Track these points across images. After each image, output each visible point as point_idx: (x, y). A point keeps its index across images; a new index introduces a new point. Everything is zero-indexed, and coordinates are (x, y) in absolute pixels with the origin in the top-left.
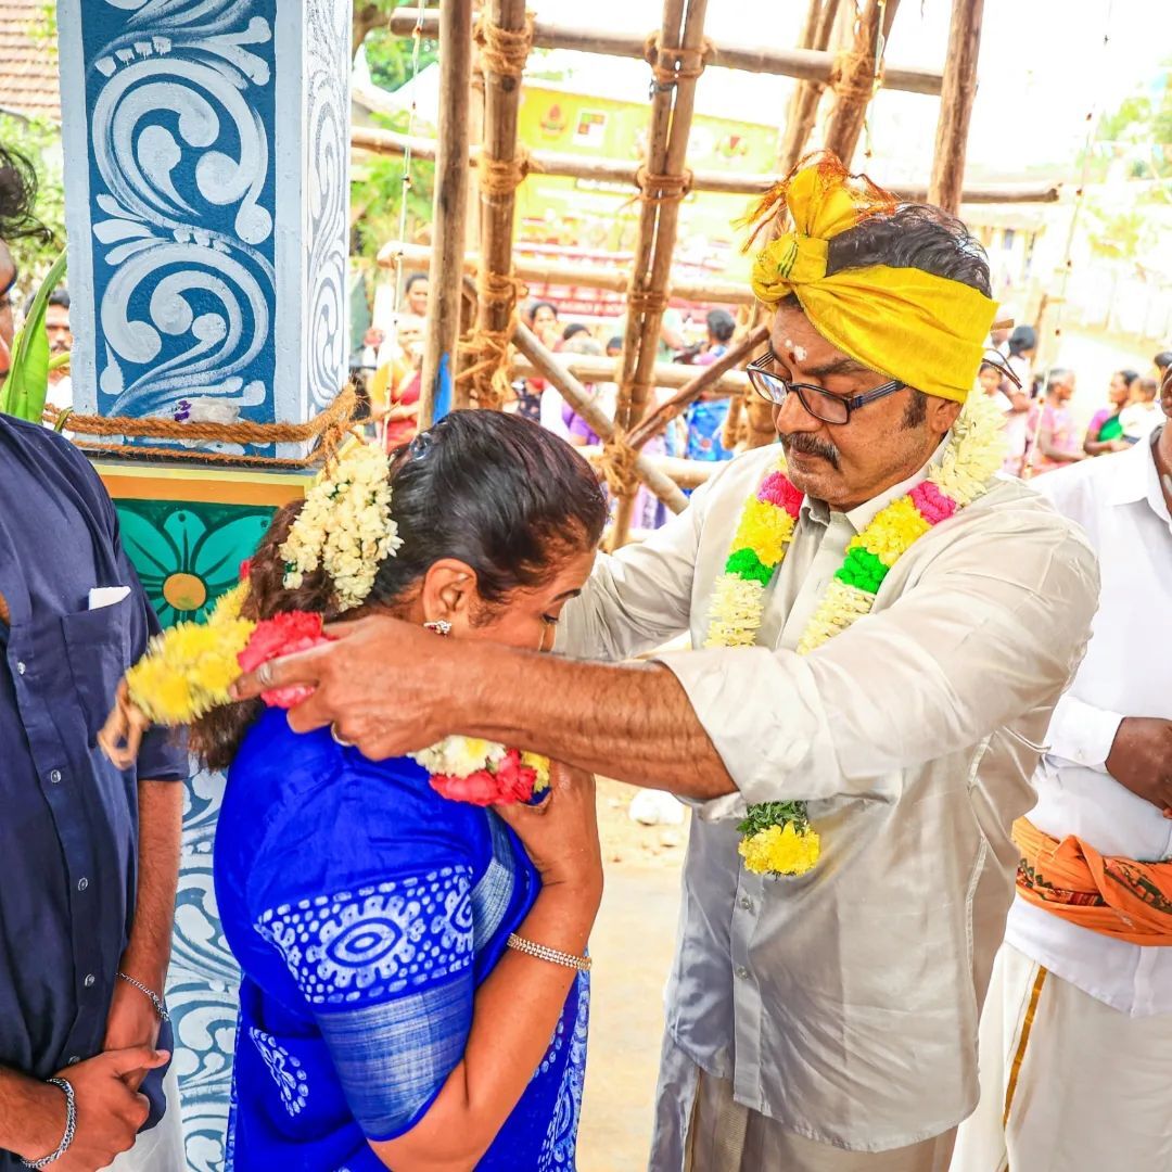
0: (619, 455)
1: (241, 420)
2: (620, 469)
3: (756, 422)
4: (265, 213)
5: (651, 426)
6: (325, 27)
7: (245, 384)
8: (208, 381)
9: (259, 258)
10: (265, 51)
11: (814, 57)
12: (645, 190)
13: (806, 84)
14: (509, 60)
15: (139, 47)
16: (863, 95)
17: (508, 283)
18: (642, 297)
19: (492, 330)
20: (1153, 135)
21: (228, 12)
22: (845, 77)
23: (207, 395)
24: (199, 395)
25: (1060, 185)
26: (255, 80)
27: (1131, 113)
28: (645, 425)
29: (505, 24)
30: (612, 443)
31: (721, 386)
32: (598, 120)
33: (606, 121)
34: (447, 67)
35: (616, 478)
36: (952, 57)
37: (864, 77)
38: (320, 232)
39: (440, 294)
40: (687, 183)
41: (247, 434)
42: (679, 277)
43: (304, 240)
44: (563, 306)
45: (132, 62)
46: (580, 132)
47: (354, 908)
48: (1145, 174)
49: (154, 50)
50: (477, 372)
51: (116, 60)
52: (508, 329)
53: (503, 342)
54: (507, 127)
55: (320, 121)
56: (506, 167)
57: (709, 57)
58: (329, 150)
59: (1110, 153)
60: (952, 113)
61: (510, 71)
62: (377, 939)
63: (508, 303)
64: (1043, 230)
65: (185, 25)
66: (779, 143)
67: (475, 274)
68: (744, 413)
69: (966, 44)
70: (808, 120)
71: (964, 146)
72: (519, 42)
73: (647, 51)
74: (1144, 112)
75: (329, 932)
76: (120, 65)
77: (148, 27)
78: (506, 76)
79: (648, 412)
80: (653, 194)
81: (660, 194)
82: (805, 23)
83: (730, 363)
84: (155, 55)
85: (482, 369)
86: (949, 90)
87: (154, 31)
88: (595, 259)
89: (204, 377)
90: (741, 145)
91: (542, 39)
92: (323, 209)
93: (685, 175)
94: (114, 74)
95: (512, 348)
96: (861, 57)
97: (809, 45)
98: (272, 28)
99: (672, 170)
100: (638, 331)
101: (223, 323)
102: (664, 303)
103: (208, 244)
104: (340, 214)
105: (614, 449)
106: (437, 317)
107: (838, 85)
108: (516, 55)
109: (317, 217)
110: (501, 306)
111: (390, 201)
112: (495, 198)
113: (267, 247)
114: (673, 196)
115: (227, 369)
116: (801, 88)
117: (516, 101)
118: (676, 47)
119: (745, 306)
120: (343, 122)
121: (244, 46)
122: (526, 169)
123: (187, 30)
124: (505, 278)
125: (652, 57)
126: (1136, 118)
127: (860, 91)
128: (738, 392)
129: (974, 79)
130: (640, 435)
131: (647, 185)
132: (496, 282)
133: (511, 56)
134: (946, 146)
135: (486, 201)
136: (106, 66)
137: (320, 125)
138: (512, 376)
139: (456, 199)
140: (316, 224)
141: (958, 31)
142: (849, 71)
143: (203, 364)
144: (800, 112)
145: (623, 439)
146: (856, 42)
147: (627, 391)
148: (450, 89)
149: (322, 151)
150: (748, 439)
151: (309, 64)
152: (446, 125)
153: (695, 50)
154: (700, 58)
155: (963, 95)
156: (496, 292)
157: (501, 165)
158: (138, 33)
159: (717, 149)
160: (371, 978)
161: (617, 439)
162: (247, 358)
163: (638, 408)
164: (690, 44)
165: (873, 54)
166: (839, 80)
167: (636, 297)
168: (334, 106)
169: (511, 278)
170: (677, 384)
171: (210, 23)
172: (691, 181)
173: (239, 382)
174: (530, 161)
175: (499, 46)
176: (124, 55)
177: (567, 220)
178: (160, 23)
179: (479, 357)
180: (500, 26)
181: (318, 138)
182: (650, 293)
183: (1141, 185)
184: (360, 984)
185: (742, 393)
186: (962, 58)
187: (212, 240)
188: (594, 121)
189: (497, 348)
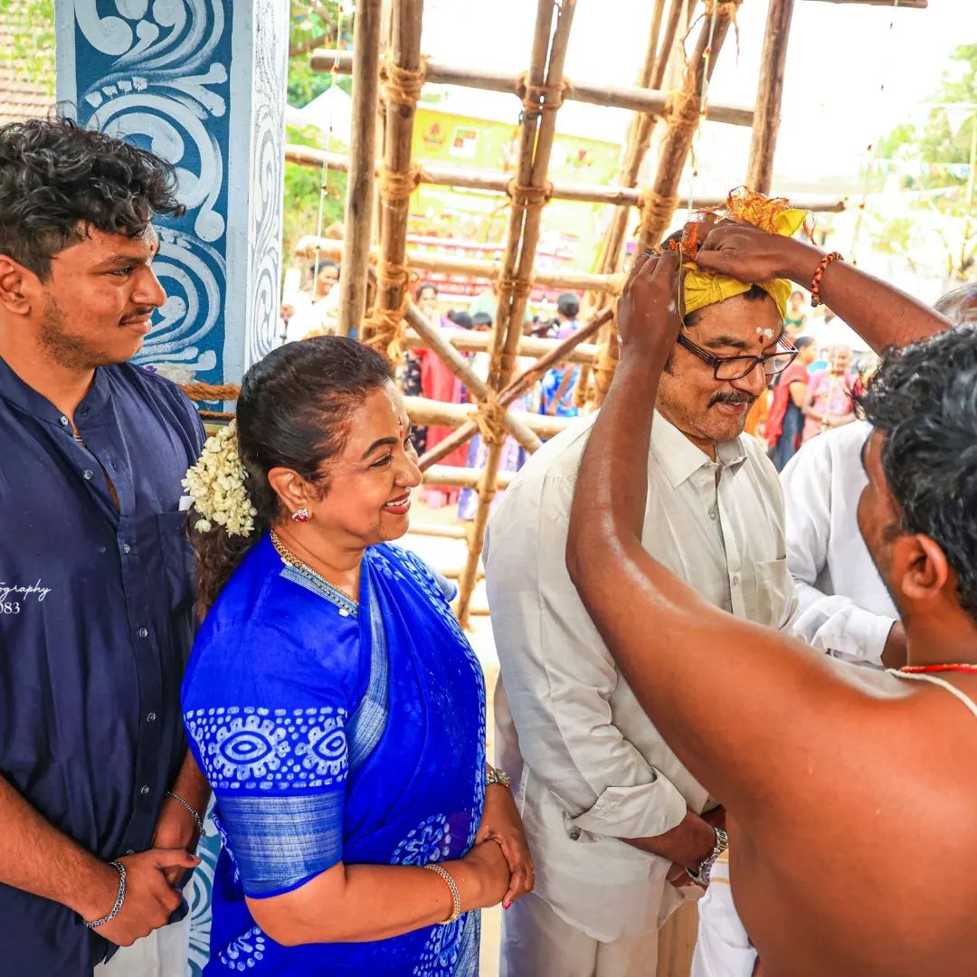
0: (491, 411)
1: (196, 382)
2: (492, 423)
3: (601, 384)
4: (219, 217)
5: (517, 388)
6: (268, 71)
7: (200, 353)
8: (170, 350)
9: (214, 253)
10: (223, 90)
11: (650, 94)
12: (514, 197)
13: (644, 116)
14: (406, 92)
15: (121, 84)
16: (690, 126)
17: (403, 271)
18: (511, 284)
19: (388, 309)
20: (922, 154)
21: (193, 58)
22: (676, 112)
23: (170, 361)
24: (163, 361)
25: (846, 199)
26: (214, 113)
27: (904, 136)
28: (512, 387)
29: (404, 64)
30: (486, 401)
31: (574, 356)
32: (471, 135)
33: (478, 136)
34: (359, 99)
35: (489, 430)
36: (761, 98)
37: (691, 112)
38: (261, 232)
39: (350, 280)
40: (548, 192)
41: (200, 393)
42: (541, 267)
43: (249, 238)
44: (440, 287)
45: (115, 96)
46: (456, 145)
47: (240, 721)
48: (914, 186)
49: (133, 88)
50: (375, 342)
51: (103, 94)
52: (402, 308)
53: (397, 319)
54: (404, 145)
55: (264, 145)
56: (402, 177)
57: (567, 93)
58: (269, 168)
59: (885, 169)
60: (761, 144)
61: (408, 101)
62: (254, 748)
63: (402, 287)
64: (832, 230)
65: (158, 69)
66: (621, 160)
67: (375, 263)
68: (592, 378)
69: (772, 89)
70: (645, 143)
71: (771, 169)
72: (414, 78)
73: (518, 86)
74: (912, 136)
75: (223, 734)
76: (106, 99)
77: (128, 69)
78: (404, 105)
79: (515, 377)
80: (521, 201)
81: (526, 203)
82: (643, 65)
83: (581, 337)
84: (134, 91)
85: (380, 341)
86: (759, 122)
87: (133, 73)
88: (467, 249)
89: (168, 347)
90: (587, 158)
91: (433, 76)
92: (264, 214)
93: (547, 186)
94: (101, 105)
95: (404, 323)
96: (689, 96)
97: (646, 84)
98: (228, 72)
99: (536, 182)
100: (507, 311)
101: (184, 304)
102: (528, 289)
103: (172, 241)
104: (276, 217)
105: (486, 407)
106: (348, 299)
107: (670, 118)
108: (412, 89)
109: (259, 220)
110: (396, 289)
111: (298, 199)
112: (393, 203)
113: (221, 244)
114: (536, 203)
115: (186, 340)
116: (640, 118)
117: (411, 125)
118: (540, 85)
119: (594, 292)
120: (279, 145)
121: (205, 86)
122: (418, 179)
123: (160, 72)
124: (400, 267)
125: (521, 92)
126: (906, 141)
127: (688, 122)
128: (587, 361)
129: (778, 115)
130: (508, 395)
131: (516, 194)
132: (393, 270)
133: (408, 90)
134: (757, 169)
135: (385, 205)
136: (94, 99)
137: (263, 148)
138: (404, 346)
139: (364, 205)
140: (259, 225)
141: (765, 79)
142: (679, 106)
143: (167, 336)
144: (639, 137)
145: (494, 398)
146: (685, 83)
147: (498, 360)
148: (361, 116)
149: (264, 169)
150: (596, 399)
151: (256, 99)
152: (357, 145)
153: (556, 87)
154: (560, 93)
155: (770, 129)
156: (392, 278)
157: (398, 176)
158: (121, 74)
159: (568, 161)
160: (247, 775)
161: (489, 399)
162: (202, 332)
163: (506, 373)
164: (552, 82)
165: (699, 93)
166: (671, 113)
167: (506, 284)
168: (273, 131)
169: (404, 266)
170: (538, 355)
171: (178, 67)
172: (551, 191)
173: (195, 351)
174: (422, 173)
175: (398, 81)
176: (109, 91)
177: (444, 216)
178: (139, 66)
179: (377, 331)
180: (400, 65)
181: (261, 158)
182: (518, 281)
183: (911, 195)
184: (239, 777)
185: (591, 362)
186: (769, 100)
187: (176, 238)
188: (468, 137)
189: (392, 323)
